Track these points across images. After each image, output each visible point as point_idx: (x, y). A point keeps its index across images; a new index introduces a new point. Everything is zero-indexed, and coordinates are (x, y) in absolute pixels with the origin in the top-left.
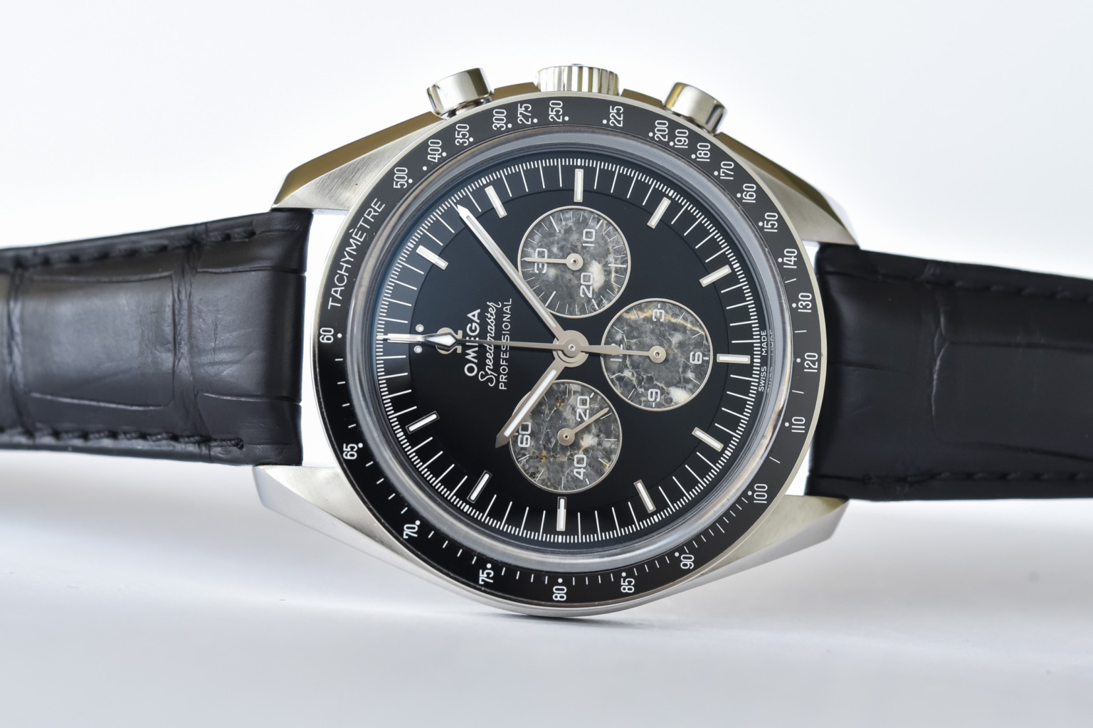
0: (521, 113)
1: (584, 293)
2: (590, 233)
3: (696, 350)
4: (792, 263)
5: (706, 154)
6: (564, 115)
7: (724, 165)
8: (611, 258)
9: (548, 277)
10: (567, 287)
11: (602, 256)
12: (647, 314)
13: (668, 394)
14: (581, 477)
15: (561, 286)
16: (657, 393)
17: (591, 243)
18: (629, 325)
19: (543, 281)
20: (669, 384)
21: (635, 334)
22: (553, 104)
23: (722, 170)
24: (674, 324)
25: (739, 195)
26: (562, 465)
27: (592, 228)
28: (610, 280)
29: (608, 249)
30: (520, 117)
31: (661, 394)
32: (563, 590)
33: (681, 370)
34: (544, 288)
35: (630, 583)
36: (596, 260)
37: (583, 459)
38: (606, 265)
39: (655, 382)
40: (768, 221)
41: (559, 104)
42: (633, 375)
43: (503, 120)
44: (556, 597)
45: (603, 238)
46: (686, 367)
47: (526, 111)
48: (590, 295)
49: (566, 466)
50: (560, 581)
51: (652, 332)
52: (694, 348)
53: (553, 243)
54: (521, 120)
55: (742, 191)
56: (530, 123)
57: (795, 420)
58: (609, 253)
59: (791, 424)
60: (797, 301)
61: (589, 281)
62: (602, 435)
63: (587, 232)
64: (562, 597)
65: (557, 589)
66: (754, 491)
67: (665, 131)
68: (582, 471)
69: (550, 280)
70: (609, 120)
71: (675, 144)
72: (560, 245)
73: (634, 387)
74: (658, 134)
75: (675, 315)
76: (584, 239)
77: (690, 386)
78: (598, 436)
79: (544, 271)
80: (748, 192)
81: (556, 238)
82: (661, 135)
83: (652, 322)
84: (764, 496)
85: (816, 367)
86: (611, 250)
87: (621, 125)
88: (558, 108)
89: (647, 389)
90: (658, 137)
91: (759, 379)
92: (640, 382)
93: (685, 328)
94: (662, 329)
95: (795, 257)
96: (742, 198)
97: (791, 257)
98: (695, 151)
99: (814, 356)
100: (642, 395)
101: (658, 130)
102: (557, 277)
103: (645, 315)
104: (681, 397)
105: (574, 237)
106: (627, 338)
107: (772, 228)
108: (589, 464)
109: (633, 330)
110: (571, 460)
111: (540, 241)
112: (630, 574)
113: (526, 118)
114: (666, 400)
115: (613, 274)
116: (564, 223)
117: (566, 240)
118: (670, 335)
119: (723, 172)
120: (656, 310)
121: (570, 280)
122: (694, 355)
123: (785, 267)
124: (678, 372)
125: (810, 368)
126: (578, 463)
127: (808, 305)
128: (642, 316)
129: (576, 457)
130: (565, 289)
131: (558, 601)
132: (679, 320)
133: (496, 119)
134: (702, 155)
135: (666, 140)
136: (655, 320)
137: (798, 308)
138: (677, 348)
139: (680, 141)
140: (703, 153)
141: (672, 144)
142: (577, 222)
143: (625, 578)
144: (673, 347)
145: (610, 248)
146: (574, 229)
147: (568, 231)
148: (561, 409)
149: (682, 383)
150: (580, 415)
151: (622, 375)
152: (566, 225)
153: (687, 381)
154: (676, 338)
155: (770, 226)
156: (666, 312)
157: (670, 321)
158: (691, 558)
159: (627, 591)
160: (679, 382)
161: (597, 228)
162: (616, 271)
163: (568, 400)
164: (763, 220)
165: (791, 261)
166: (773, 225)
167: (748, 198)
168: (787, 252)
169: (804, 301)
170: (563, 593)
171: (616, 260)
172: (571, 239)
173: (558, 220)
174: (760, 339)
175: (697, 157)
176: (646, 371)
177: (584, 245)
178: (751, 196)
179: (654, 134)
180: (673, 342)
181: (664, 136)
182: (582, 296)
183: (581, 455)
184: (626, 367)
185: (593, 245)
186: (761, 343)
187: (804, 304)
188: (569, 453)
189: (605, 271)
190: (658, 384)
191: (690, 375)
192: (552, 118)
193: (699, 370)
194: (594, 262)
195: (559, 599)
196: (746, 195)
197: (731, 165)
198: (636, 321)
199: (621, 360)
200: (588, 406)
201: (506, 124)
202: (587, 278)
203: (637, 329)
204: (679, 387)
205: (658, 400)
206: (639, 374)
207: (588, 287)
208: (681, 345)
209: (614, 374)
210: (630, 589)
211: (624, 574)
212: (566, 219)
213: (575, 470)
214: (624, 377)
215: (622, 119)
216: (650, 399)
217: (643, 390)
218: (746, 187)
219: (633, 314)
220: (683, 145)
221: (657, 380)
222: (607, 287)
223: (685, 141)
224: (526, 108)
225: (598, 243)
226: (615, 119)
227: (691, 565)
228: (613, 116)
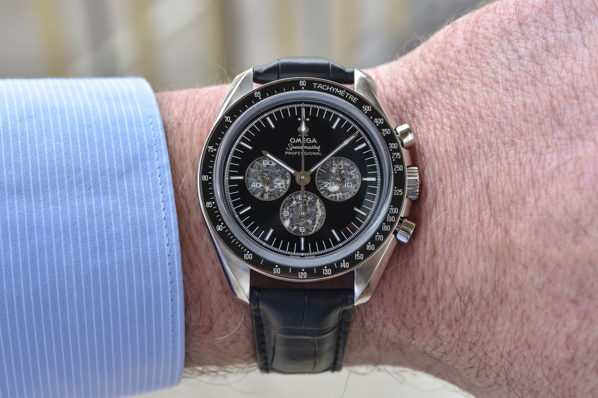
0: (396, 154)
1: (326, 184)
2: (351, 185)
3: (306, 230)
4: (343, 266)
5: (385, 229)
6: (397, 171)
7: (382, 237)
8: (341, 194)
9: (332, 169)
10: (328, 177)
11: (341, 190)
12: (319, 209)
13: (287, 219)
14: (252, 186)
15: (328, 174)
16: (287, 214)
17: (347, 186)
18: (314, 203)
19: (330, 167)
20: (291, 219)
21: (311, 205)
22: (401, 167)
23: (379, 236)
24: (316, 220)
25: (369, 243)
26: (256, 178)
27: (353, 186)
28: (332, 194)
29: (344, 193)
30: (395, 154)
31: (287, 216)
32: (207, 179)
33: (297, 224)
34: (327, 168)
35: (210, 205)
36: (340, 188)
37: (259, 186)
38: (338, 192)
39: (291, 214)
40: (360, 255)
41: (401, 169)
42: (294, 205)
43: (393, 147)
44: (204, 177)
45: (349, 190)
46: (298, 226)
47: (398, 156)
48: (325, 186)
49: (256, 180)
50: (210, 178)
51: (312, 212)
52: (306, 229)
53: (345, 171)
54: (394, 154)
55: (371, 244)
56: (393, 158)
57: (279, 270)
58: (343, 193)
59: (277, 268)
60: (328, 268)
61: (331, 186)
62: (269, 193)
63: (350, 184)
64: (204, 179)
65: (207, 177)
66: (249, 254)
67: (394, 212)
68: (254, 186)
69: (330, 170)
70: (397, 189)
71: (388, 216)
72: (345, 174)
73: (289, 205)
74: (392, 209)
75: (319, 220)
76: (348, 183)
77: (291, 228)
78: (269, 192)
79: (334, 168)
80: (371, 247)
81: (347, 172)
82: (392, 211)
83: (316, 211)
84: (247, 258)
85: (301, 277)
86: (344, 194)
87: (395, 194)
88: (400, 169)
89: (288, 210)
90: (391, 209)
91: (295, 255)
92: (291, 207)
93: (314, 225)
94: (313, 216)
95: (346, 267)
96: (368, 244)
97: (345, 265)
98: (387, 224)
99: (305, 276)
100: (286, 209)
101: (394, 209)
102: (332, 173)
103: (319, 208)
104: (287, 224)
105: (349, 179)
106: (309, 202)
107: (357, 257)
108: (257, 189)
109: (313, 204)
110: (259, 181)
111: (346, 165)
112: (214, 205)
113: (395, 156)
114: (285, 218)
115: (334, 195)
116: (354, 175)
117: (347, 176)
118: (311, 219)
119: (378, 236)
120: (321, 213)
121: (331, 178)
122: (303, 229)
123: (341, 263)
124: (296, 223)
125: (300, 275)
126: (258, 184)
127: (326, 273)
128: (318, 207)
129: (260, 183)
130: (327, 176)
131: (202, 178)
132: (317, 222)
133: (393, 145)
134: (385, 228)
135: (390, 213)
136: (317, 212)
137: (325, 269)
138: (306, 222)
139: (390, 218)
140: (386, 228)
141: (389, 215)
142: (354, 180)
143: (212, 203)
144: (306, 220)
145: (345, 194)
146: (352, 179)
147: (351, 176)
148: (279, 176)
149: (292, 224)
150: (277, 184)
151: (294, 200)
152: (353, 176)
153: (293, 227)
154: (310, 221)
155: (357, 256)
156: (320, 217)
157: (316, 218)
158: (221, 229)
159: (207, 204)
160: (292, 223)
161: (353, 188)
162: (335, 196)
163: (283, 179)
164: (360, 253)
165: (344, 265)
166: (358, 257)
167: (369, 247)
168: (347, 264)
169: (328, 271)
170: (205, 179)
171: (340, 196)
172: (348, 178)
173: (355, 173)
174: (311, 255)
175: (384, 225)
176: (296, 210)
177: (345, 183)
178: (370, 248)
179: (392, 208)
180: (308, 220)
181: (391, 212)
182: (325, 183)
183: (261, 185)
184: (297, 202)
185: (346, 187)
186: (310, 256)
187: (326, 271)
188: (261, 180)
189: (335, 192)
190: (291, 215)
191: (295, 228)
192: (396, 167)
193: (297, 231)
194: (339, 187)
195: (203, 178)
196: (369, 246)
197: (382, 239)
198: (316, 205)
199: (300, 199)
200: (280, 187)
201: (392, 149)
202: (332, 185)
203: (313, 205)
204: (290, 223)
205: (284, 215)
206: (294, 207)
207: (329, 185)
208: (307, 223)
209: (294, 197)
210: (208, 205)
211: (214, 203)
212: (355, 176)
213: (255, 183)
214: (293, 201)
215: (397, 194)
216: (285, 212)
217: (288, 209)
218: (373, 246)
219: (318, 203)
220: (388, 219)
221: (292, 214)
222: (330, 193)
223: (390, 220)
224: (399, 156)
225: (347, 188)
226: (397, 192)
227: (218, 229)
228: (398, 191)
